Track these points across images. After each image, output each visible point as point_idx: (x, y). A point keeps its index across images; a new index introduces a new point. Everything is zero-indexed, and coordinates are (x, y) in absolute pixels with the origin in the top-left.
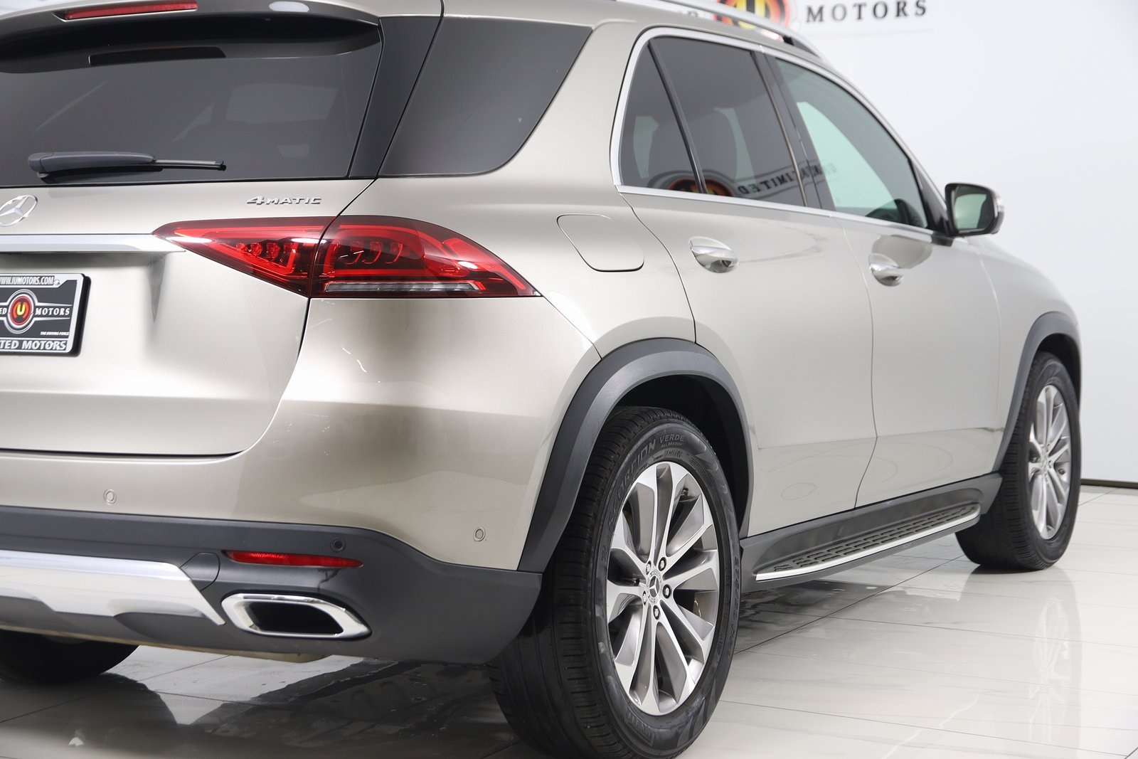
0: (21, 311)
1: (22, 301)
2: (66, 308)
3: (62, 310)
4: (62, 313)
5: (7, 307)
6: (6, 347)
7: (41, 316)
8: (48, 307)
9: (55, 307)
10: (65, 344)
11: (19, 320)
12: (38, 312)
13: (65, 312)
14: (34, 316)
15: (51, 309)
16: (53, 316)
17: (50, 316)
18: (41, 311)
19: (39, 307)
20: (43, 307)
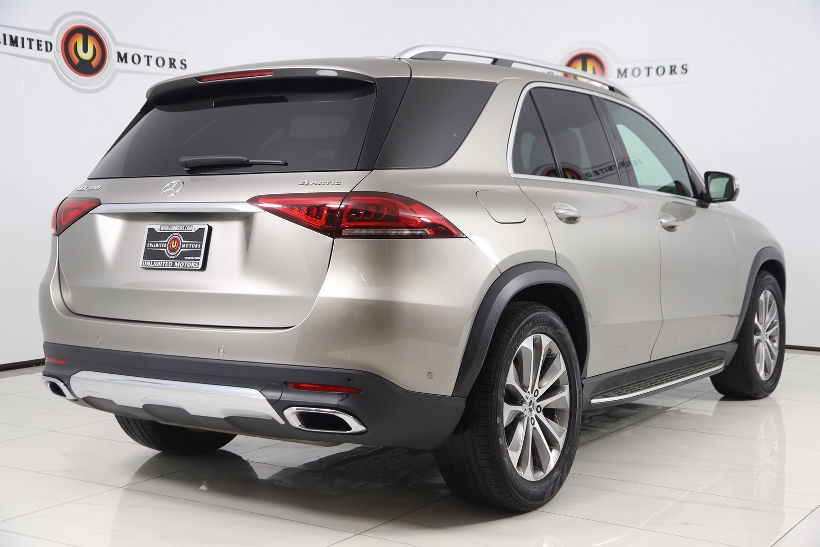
0: (174, 245)
1: (175, 240)
2: (198, 244)
3: (197, 245)
4: (196, 247)
5: (167, 243)
6: (166, 266)
7: (185, 248)
8: (189, 243)
9: (192, 243)
10: (198, 264)
11: (173, 250)
12: (183, 246)
13: (198, 246)
14: (181, 248)
15: (190, 244)
16: (191, 248)
17: (190, 248)
18: (185, 245)
19: (184, 243)
20: (186, 243)
